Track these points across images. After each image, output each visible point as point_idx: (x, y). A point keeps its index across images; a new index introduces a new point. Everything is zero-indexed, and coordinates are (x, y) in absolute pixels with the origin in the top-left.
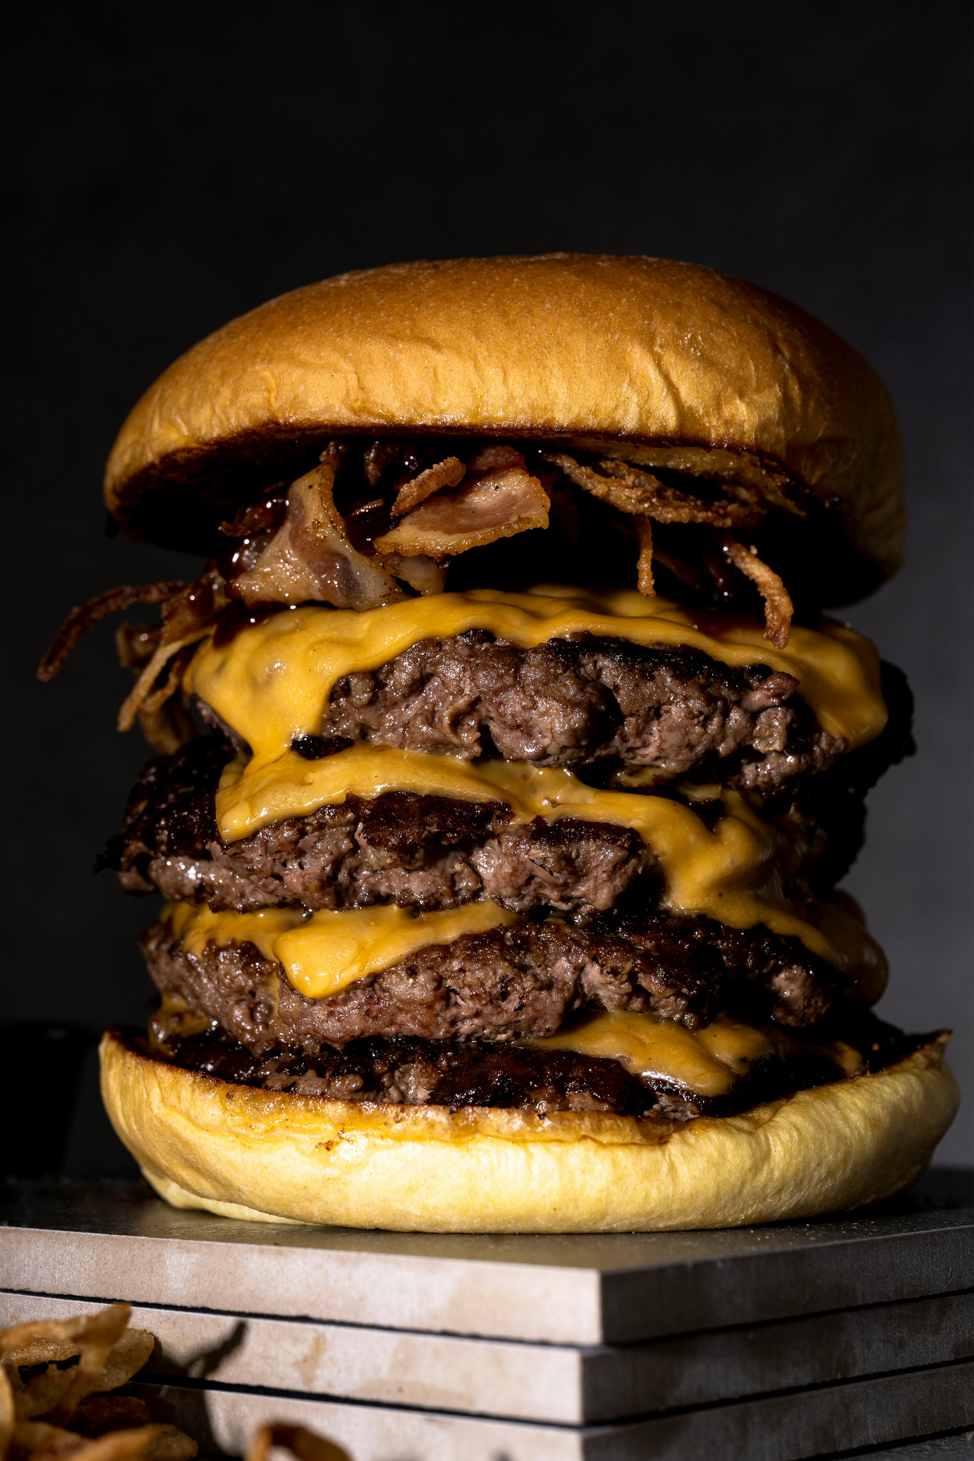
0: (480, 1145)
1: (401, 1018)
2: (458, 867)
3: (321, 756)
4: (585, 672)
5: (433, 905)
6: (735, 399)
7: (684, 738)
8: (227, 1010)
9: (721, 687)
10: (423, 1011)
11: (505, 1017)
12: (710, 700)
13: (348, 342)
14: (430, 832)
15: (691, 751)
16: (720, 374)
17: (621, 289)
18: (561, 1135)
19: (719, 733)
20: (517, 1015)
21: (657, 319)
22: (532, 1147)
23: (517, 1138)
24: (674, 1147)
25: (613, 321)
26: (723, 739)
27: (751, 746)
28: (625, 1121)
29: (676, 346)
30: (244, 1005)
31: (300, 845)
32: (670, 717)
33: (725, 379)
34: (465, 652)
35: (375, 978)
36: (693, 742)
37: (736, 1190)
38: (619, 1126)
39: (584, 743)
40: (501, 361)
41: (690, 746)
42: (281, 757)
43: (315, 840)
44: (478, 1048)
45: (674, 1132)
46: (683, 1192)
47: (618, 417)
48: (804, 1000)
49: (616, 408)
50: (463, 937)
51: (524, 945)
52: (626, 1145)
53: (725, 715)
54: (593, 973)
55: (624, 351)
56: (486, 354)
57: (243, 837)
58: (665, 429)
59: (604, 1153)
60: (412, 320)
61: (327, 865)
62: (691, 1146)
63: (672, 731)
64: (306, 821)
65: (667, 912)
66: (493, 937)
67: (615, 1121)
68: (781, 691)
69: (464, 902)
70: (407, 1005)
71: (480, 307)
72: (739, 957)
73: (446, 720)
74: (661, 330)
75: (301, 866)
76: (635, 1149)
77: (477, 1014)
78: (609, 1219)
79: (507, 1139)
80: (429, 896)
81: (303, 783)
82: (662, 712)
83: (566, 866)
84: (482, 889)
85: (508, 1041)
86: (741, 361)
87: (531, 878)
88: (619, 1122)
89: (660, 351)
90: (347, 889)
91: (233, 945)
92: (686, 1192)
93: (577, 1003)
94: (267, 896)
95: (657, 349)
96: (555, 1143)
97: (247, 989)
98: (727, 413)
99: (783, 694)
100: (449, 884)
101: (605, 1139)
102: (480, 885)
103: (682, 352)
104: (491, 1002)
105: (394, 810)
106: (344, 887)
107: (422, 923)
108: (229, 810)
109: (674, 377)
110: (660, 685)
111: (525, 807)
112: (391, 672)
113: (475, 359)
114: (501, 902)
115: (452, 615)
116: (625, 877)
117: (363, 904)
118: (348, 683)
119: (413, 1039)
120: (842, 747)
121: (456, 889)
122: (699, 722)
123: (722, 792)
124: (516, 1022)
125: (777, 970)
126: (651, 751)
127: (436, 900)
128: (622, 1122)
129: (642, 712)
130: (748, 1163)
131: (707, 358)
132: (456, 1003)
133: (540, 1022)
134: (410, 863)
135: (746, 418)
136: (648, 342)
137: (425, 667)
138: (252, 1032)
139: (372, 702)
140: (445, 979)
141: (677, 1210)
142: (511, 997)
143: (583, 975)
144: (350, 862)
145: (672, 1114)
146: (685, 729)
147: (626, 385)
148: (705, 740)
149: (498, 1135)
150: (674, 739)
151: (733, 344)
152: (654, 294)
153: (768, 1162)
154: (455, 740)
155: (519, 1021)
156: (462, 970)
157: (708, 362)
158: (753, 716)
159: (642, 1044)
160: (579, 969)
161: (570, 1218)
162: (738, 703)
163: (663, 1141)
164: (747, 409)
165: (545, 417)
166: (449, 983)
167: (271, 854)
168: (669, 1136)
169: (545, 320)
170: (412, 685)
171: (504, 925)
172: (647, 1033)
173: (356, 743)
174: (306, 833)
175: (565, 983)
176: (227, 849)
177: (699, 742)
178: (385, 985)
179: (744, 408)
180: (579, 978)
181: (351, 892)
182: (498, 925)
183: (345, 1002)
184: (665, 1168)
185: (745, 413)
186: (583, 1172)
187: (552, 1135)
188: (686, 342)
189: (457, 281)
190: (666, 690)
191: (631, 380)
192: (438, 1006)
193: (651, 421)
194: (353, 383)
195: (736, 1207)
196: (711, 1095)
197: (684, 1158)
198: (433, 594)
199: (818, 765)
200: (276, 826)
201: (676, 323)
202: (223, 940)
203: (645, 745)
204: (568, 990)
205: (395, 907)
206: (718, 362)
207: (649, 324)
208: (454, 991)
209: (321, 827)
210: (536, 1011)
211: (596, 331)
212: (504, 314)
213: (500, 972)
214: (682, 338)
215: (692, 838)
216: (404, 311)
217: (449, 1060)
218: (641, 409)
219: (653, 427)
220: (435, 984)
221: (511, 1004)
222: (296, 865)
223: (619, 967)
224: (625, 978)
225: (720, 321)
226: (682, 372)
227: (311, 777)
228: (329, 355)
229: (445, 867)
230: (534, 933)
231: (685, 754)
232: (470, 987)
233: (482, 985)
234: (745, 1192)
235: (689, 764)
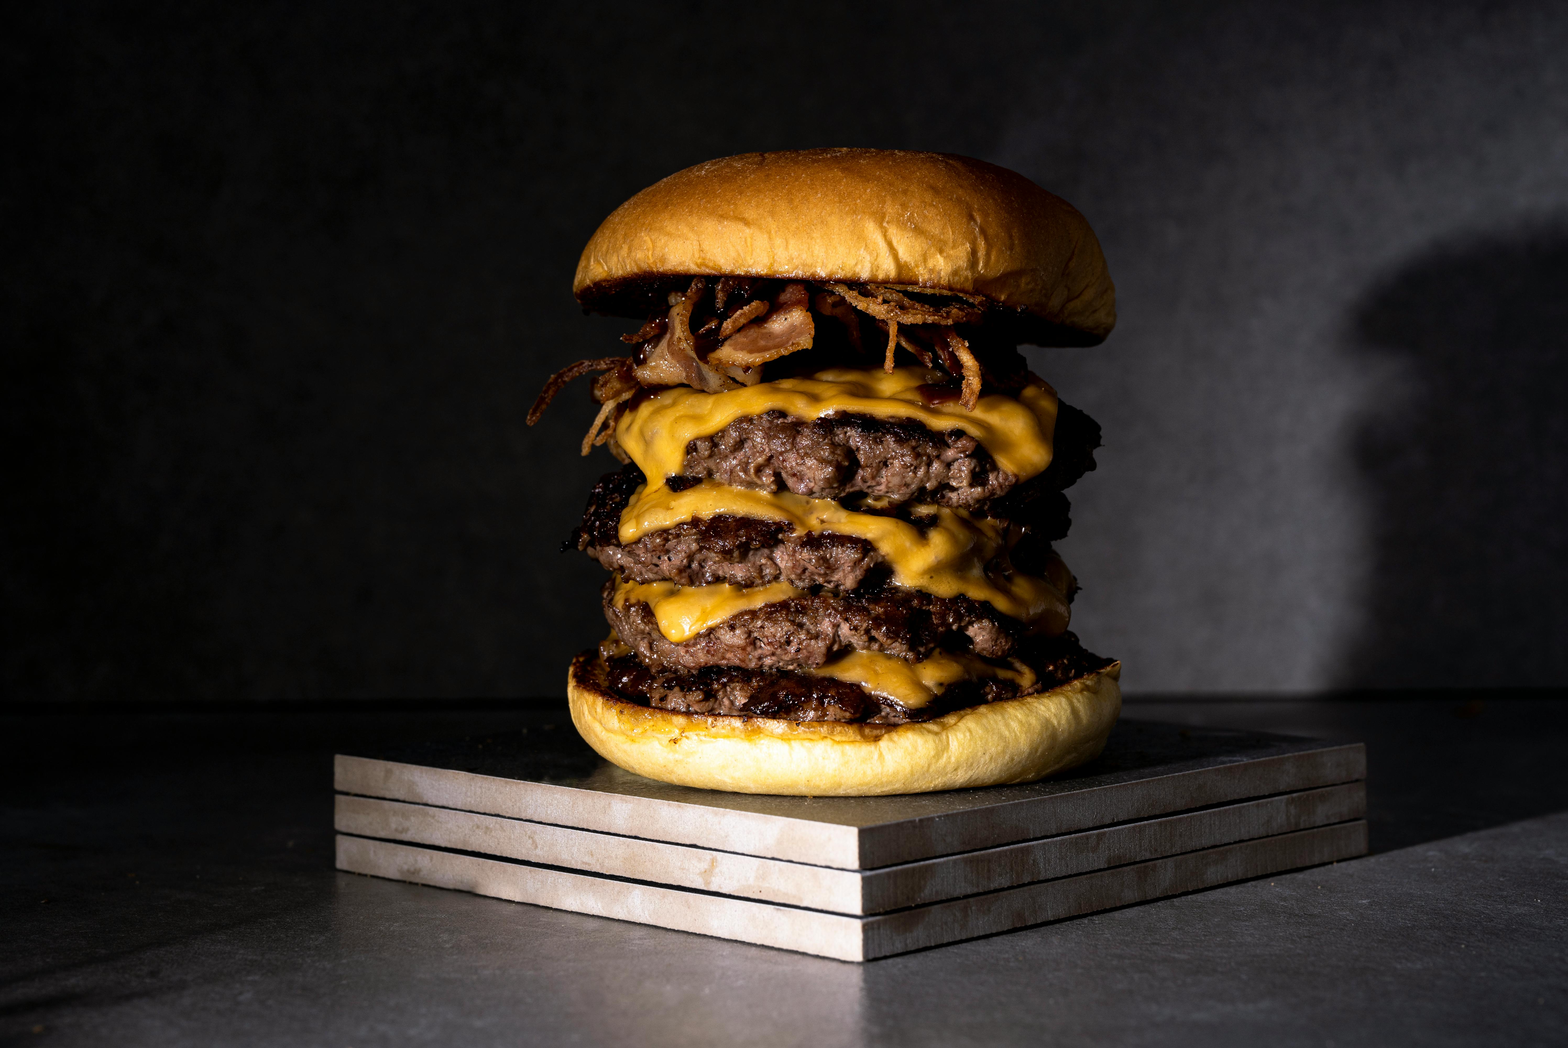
0: (762, 742)
1: (728, 655)
2: (763, 561)
3: (681, 490)
4: (839, 439)
5: (749, 584)
6: (936, 255)
7: (902, 481)
8: (636, 643)
9: (927, 447)
10: (740, 652)
11: (790, 656)
12: (918, 456)
13: (694, 220)
14: (740, 541)
15: (907, 488)
16: (927, 239)
17: (868, 182)
18: (810, 736)
19: (925, 477)
20: (797, 655)
21: (889, 202)
22: (793, 742)
23: (784, 737)
24: (884, 743)
25: (859, 206)
26: (929, 480)
27: (949, 483)
28: (850, 728)
29: (898, 221)
30: (646, 641)
31: (666, 547)
32: (893, 467)
33: (930, 242)
34: (767, 425)
35: (711, 631)
36: (908, 482)
37: (925, 769)
38: (845, 730)
39: (835, 485)
40: (785, 235)
41: (907, 485)
42: (659, 489)
43: (675, 544)
44: (776, 674)
45: (885, 733)
46: (888, 771)
47: (857, 270)
48: (992, 641)
49: (856, 264)
50: (766, 606)
51: (803, 610)
52: (852, 742)
53: (929, 464)
54: (845, 629)
55: (863, 226)
56: (777, 229)
57: (632, 541)
58: (889, 277)
59: (838, 748)
60: (735, 204)
61: (684, 559)
62: (894, 742)
63: (894, 476)
64: (670, 532)
65: (897, 589)
66: (783, 606)
67: (844, 727)
68: (964, 449)
69: (769, 582)
70: (731, 648)
71: (777, 196)
72: (943, 616)
73: (752, 471)
74: (890, 210)
75: (669, 559)
76: (857, 744)
77: (773, 654)
78: (843, 787)
79: (778, 738)
80: (746, 579)
81: (668, 508)
82: (888, 463)
83: (823, 564)
84: (780, 573)
85: (795, 669)
86: (943, 229)
87: (805, 570)
88: (846, 728)
89: (887, 226)
90: (697, 573)
91: (638, 603)
92: (890, 771)
93: (836, 647)
94: (654, 575)
95: (885, 224)
96: (808, 741)
97: (646, 632)
98: (930, 264)
99: (966, 451)
100: (758, 571)
101: (838, 738)
102: (778, 572)
103: (902, 225)
104: (780, 647)
105: (719, 527)
106: (695, 572)
107: (743, 595)
108: (625, 523)
109: (895, 243)
110: (886, 447)
111: (803, 524)
112: (723, 437)
113: (769, 233)
114: (792, 582)
115: (760, 400)
116: (862, 570)
117: (708, 583)
118: (695, 444)
119: (737, 668)
120: (1014, 480)
121: (764, 574)
122: (911, 470)
123: (938, 508)
124: (796, 659)
125: (971, 623)
126: (883, 488)
127: (751, 581)
128: (848, 728)
129: (874, 465)
130: (932, 753)
131: (919, 228)
132: (761, 647)
133: (812, 659)
134: (730, 560)
135: (943, 267)
136: (880, 219)
137: (742, 434)
138: (650, 658)
139: (710, 456)
140: (753, 632)
141: (886, 782)
142: (792, 644)
143: (839, 629)
144: (698, 556)
145: (893, 718)
146: (902, 475)
147: (862, 249)
148: (916, 481)
149: (772, 735)
150: (896, 481)
151: (939, 218)
152: (890, 185)
153: (947, 752)
154: (759, 482)
155: (799, 658)
156: (762, 627)
157: (918, 231)
158: (948, 465)
159: (876, 673)
160: (836, 626)
161: (819, 787)
162: (938, 457)
163: (878, 739)
164: (944, 261)
165: (811, 271)
166: (756, 634)
167: (650, 552)
168: (883, 735)
169: (816, 205)
170: (735, 445)
171: (792, 597)
172: (882, 665)
173: (704, 481)
174: (670, 540)
175: (828, 635)
176: (624, 548)
177: (913, 482)
178: (717, 635)
179: (942, 261)
180: (837, 631)
181: (700, 575)
182: (788, 597)
183: (695, 645)
184: (876, 756)
185: (942, 264)
186: (824, 758)
187: (804, 736)
188: (906, 218)
189: (768, 175)
190: (890, 450)
191: (866, 246)
192: (749, 649)
193: (879, 272)
194: (696, 247)
195: (926, 780)
196: (913, 708)
197: (889, 750)
198: (752, 385)
199: (998, 493)
200: (652, 534)
201: (901, 205)
202: (633, 600)
203: (879, 484)
204: (829, 639)
205: (727, 585)
206: (926, 231)
207: (882, 207)
208: (759, 639)
209: (678, 536)
210: (809, 652)
211: (847, 213)
212: (791, 201)
213: (785, 629)
214: (903, 216)
215: (908, 544)
216: (731, 198)
217: (757, 682)
218: (872, 265)
219: (881, 276)
220: (746, 636)
221: (792, 649)
222: (666, 558)
223: (859, 626)
224: (862, 632)
225: (932, 201)
226: (900, 239)
227: (673, 504)
228: (684, 229)
229: (755, 561)
230: (809, 603)
231: (904, 490)
232: (767, 637)
233: (774, 636)
234: (931, 770)
235: (908, 496)
